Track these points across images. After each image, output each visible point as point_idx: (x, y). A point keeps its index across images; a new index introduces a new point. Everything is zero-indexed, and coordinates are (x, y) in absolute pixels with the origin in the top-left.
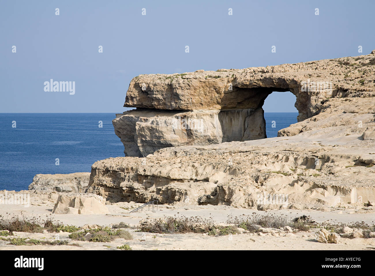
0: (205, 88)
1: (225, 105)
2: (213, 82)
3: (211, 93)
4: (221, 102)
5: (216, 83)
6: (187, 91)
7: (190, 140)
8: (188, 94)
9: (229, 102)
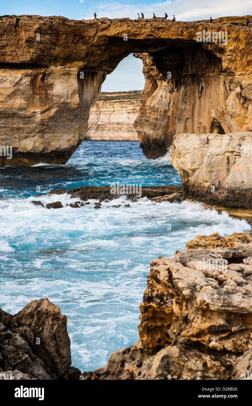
0: (69, 35)
1: (89, 62)
2: (82, 27)
3: (76, 43)
4: (85, 58)
5: (86, 30)
6: (47, 37)
7: (45, 108)
8: (49, 42)
9: (93, 59)
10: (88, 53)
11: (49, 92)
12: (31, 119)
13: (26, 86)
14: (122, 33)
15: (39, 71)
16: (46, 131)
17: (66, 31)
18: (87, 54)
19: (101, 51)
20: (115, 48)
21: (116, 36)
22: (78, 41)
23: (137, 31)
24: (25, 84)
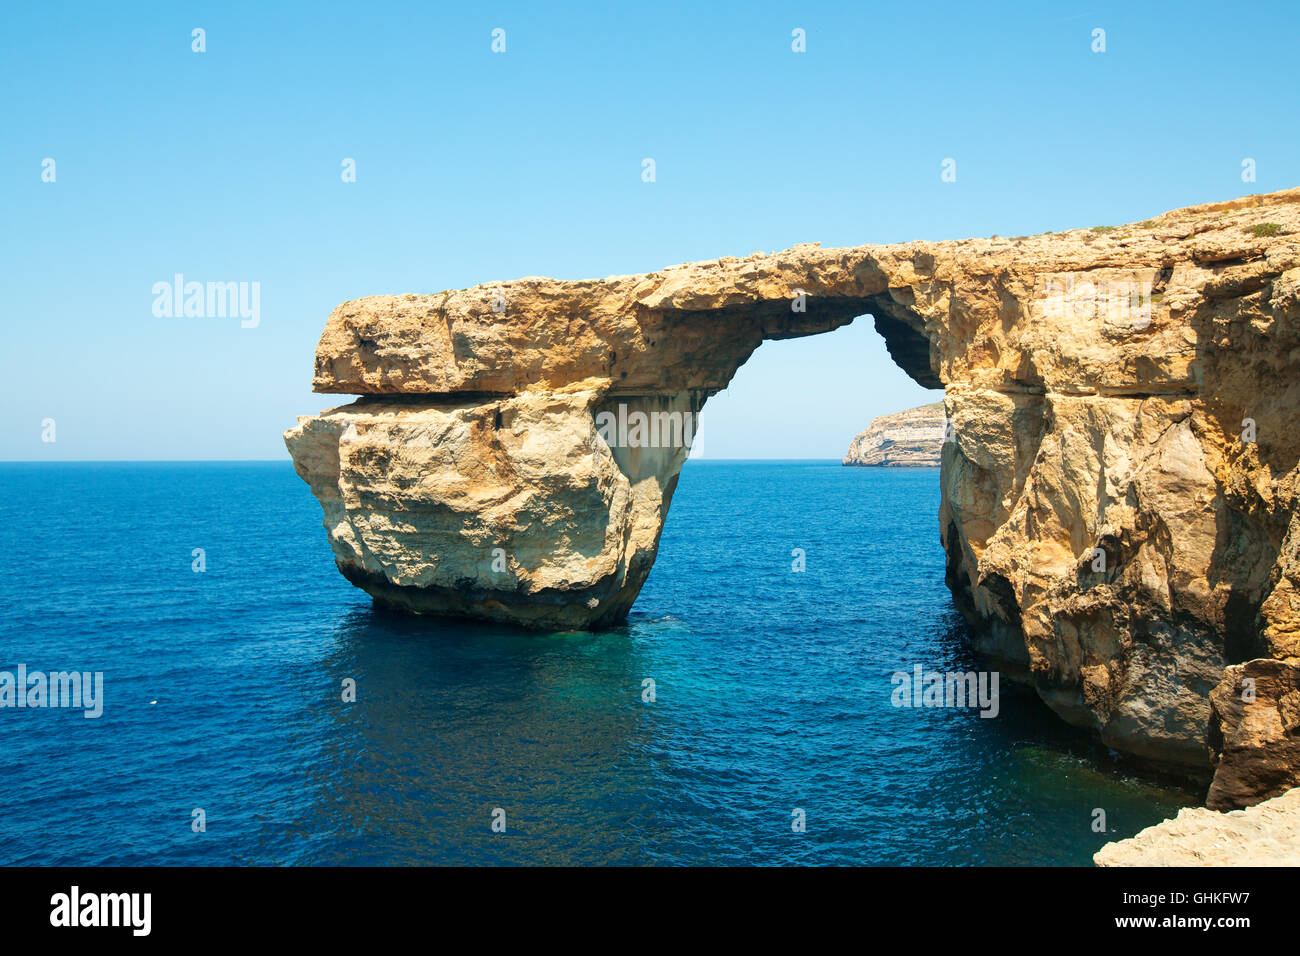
0: (555, 317)
1: (624, 375)
2: (585, 295)
3: (578, 333)
4: (611, 366)
5: (596, 300)
6: (497, 327)
7: (507, 490)
8: (501, 339)
9: (634, 367)
10: (615, 354)
11: (510, 453)
12: (479, 516)
13: (464, 442)
14: (672, 298)
15: (485, 406)
16: (515, 543)
17: (545, 310)
18: (613, 356)
19: (653, 344)
20: (692, 335)
21: (665, 306)
22: (582, 328)
23: (704, 289)
24: (461, 439)
